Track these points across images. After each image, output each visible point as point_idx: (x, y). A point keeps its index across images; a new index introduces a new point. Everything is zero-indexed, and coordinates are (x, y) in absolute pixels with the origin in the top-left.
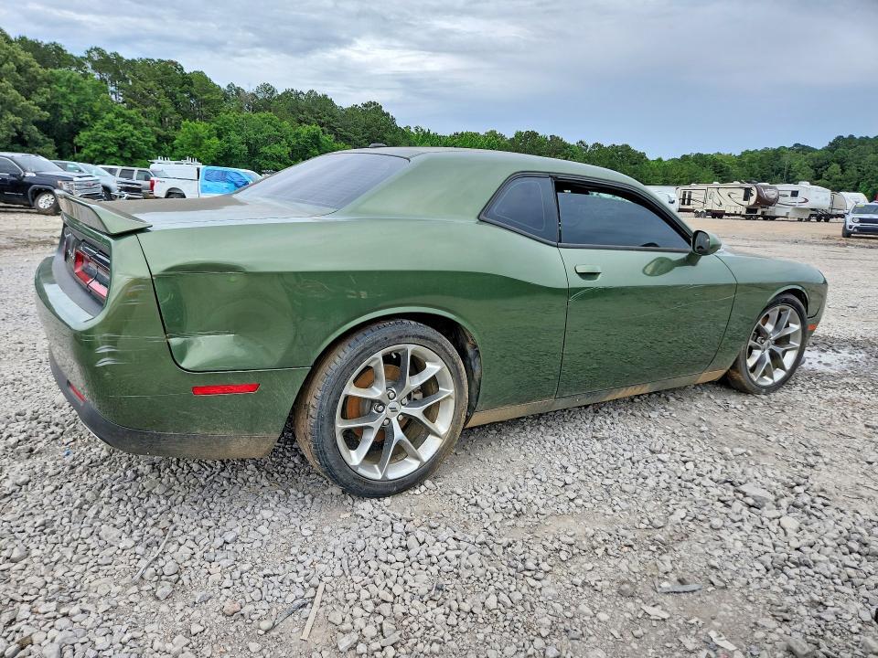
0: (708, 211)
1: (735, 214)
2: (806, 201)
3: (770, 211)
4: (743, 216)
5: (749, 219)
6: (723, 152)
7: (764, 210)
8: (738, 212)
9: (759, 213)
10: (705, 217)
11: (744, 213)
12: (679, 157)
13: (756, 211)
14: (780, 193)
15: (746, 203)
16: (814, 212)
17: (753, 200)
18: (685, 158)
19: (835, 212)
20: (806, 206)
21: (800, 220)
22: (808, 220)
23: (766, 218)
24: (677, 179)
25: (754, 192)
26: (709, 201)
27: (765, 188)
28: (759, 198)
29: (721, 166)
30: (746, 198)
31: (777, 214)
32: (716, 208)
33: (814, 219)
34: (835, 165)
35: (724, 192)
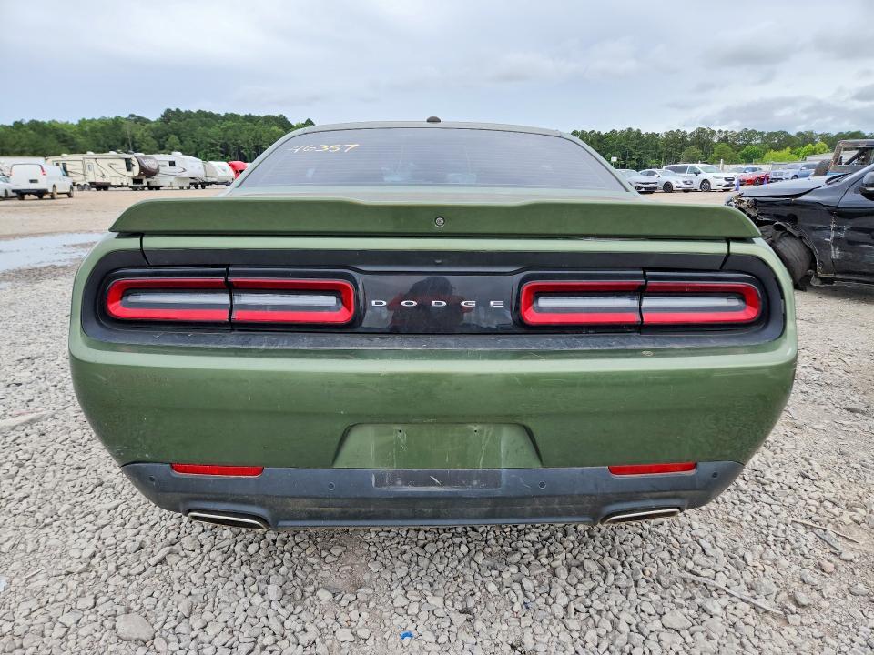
0: (91, 183)
1: (122, 186)
2: (184, 170)
3: (155, 181)
4: (131, 187)
5: (136, 190)
6: (58, 120)
7: (149, 180)
8: (125, 184)
9: (145, 183)
10: (89, 190)
11: (131, 184)
12: (11, 124)
13: (141, 181)
14: (160, 163)
15: (130, 174)
16: (193, 181)
17: (136, 171)
18: (18, 125)
19: (209, 180)
20: (185, 175)
21: (182, 188)
22: (189, 188)
23: (151, 188)
24: (18, 149)
25: (135, 162)
26: (90, 173)
27: (144, 158)
28: (142, 169)
29: (64, 136)
30: (129, 169)
31: (162, 184)
32: (99, 180)
33: (193, 187)
34: (173, 136)
35: (104, 163)
